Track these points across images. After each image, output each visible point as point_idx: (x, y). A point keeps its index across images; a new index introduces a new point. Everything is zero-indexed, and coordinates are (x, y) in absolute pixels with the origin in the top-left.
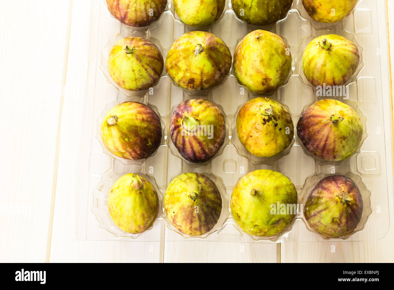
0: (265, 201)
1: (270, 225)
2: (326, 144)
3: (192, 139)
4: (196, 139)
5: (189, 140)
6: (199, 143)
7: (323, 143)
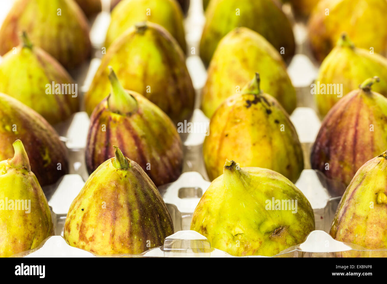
0: (252, 186)
1: (263, 234)
2: (356, 132)
3: (123, 129)
4: (129, 128)
5: (118, 129)
6: (135, 137)
7: (351, 132)
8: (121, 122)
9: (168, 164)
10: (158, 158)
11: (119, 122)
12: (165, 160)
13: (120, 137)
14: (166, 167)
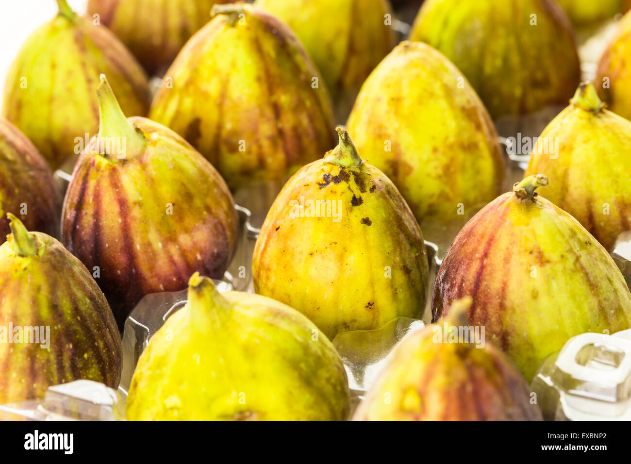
2: (482, 267)
3: (105, 184)
4: (116, 184)
5: (98, 184)
6: (122, 203)
7: (475, 266)
8: (107, 173)
9: (177, 257)
10: (158, 245)
11: (103, 171)
12: (174, 250)
13: (97, 197)
14: (172, 261)
